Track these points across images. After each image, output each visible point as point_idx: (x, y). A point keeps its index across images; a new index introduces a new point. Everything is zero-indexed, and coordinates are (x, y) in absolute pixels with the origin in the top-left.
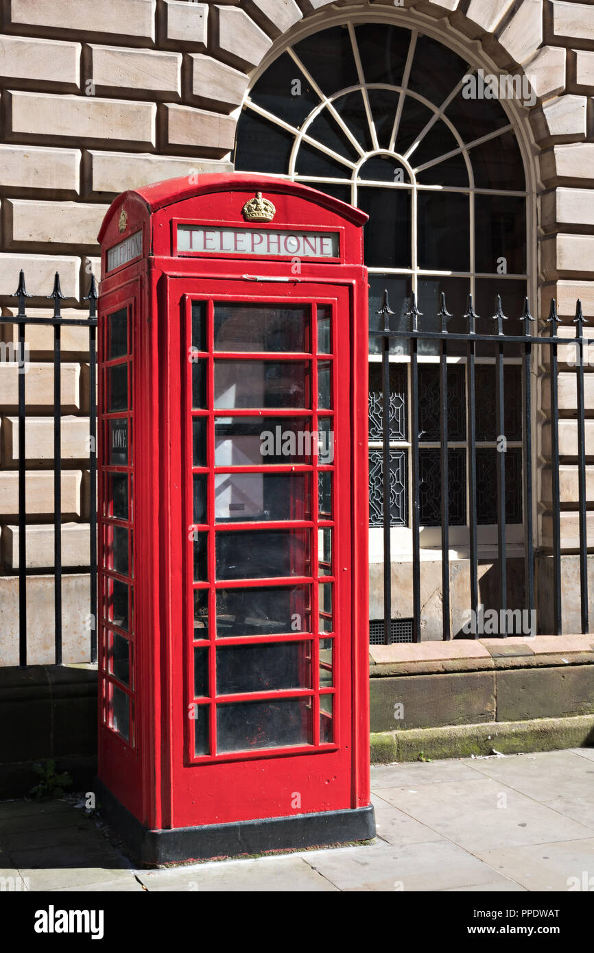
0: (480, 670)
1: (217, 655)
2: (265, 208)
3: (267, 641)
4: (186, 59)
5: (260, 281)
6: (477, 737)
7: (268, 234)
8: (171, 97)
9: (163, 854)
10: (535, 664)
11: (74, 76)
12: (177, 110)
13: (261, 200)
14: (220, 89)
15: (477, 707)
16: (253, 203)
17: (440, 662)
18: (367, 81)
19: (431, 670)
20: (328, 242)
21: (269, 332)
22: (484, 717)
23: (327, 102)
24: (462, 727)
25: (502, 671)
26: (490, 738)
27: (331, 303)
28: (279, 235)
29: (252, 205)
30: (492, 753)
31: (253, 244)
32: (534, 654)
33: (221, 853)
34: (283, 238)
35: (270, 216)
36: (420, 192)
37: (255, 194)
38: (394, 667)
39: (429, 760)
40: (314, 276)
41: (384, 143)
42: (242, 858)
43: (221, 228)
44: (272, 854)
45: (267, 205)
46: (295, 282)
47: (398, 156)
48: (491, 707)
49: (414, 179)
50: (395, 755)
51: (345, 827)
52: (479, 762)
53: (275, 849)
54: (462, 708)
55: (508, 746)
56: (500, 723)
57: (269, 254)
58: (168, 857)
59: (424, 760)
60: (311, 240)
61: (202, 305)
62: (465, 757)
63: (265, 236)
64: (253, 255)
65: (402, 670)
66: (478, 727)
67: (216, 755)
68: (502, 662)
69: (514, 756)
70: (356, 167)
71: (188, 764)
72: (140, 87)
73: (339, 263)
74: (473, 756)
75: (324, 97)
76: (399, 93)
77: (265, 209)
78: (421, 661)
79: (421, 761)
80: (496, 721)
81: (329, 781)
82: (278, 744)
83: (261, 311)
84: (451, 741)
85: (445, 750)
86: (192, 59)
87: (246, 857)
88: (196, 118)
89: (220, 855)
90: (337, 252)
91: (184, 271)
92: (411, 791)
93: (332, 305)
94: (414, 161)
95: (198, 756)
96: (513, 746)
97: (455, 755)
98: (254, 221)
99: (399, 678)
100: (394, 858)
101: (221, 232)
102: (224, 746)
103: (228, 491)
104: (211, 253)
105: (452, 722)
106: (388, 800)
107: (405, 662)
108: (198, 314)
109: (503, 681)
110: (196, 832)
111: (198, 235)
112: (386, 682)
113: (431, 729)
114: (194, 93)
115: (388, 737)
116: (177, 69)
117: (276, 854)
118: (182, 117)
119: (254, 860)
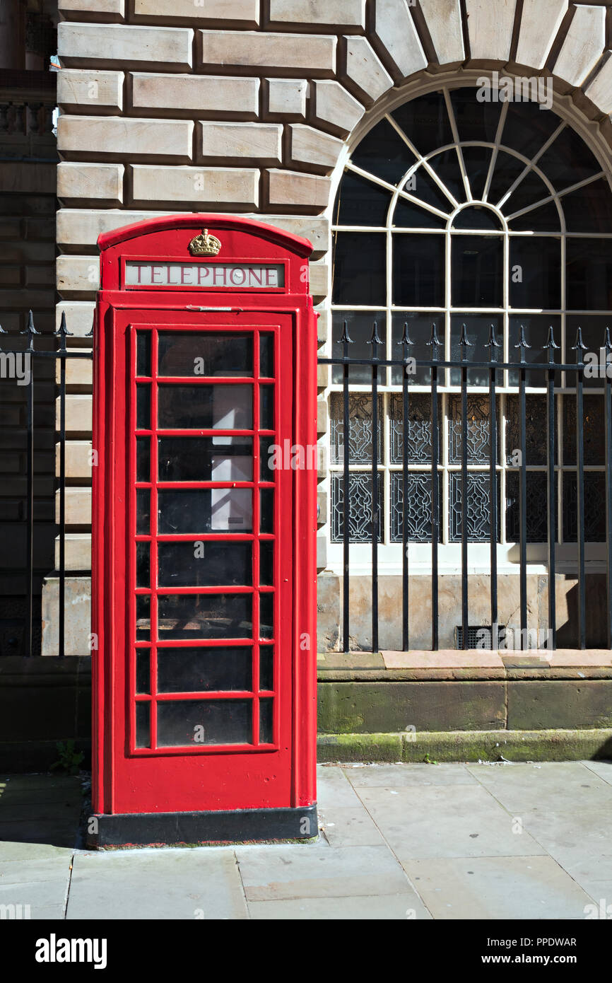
0: (491, 679)
1: (158, 656)
2: (211, 243)
3: (206, 645)
4: (287, 129)
5: (203, 311)
6: (485, 744)
7: (214, 268)
8: (273, 163)
9: (102, 837)
10: (549, 676)
11: (186, 149)
12: (276, 174)
13: (207, 236)
14: (316, 154)
15: (487, 714)
16: (199, 239)
17: (451, 670)
18: (461, 140)
19: (440, 677)
20: (274, 274)
21: (213, 358)
22: (495, 724)
23: (423, 160)
24: (471, 732)
25: (514, 682)
26: (498, 745)
27: (274, 330)
28: (225, 268)
29: (198, 241)
30: (500, 760)
31: (199, 277)
32: (550, 667)
33: (159, 840)
34: (229, 271)
35: (216, 251)
36: (512, 238)
37: (201, 231)
38: (403, 673)
39: (435, 762)
40: (258, 306)
41: (478, 195)
42: (179, 846)
43: (168, 263)
44: (209, 845)
45: (213, 240)
46: (238, 312)
47: (491, 206)
48: (502, 715)
49: (506, 226)
50: (401, 755)
51: (283, 825)
52: (485, 768)
53: (212, 840)
54: (471, 714)
55: (517, 754)
56: (510, 731)
57: (215, 286)
58: (108, 839)
59: (430, 761)
60: (257, 272)
61: (146, 335)
62: (472, 761)
63: (211, 270)
64: (199, 287)
65: (411, 675)
66: (487, 734)
67: (156, 748)
68: (515, 673)
69: (523, 763)
70: (450, 218)
71: (128, 755)
72: (244, 155)
73: (284, 293)
74: (480, 761)
75: (420, 157)
76: (492, 149)
77: (211, 245)
78: (432, 668)
79: (427, 763)
80: (507, 729)
81: (268, 780)
82: (218, 742)
83: (204, 339)
84: (457, 745)
85: (452, 754)
86: (291, 128)
87: (183, 846)
88: (295, 181)
89: (158, 842)
90: (282, 282)
91: (130, 303)
92: (393, 792)
93: (274, 332)
94: (505, 210)
95: (137, 748)
96: (522, 754)
97: (462, 759)
98: (200, 255)
99: (407, 683)
100: (321, 859)
101: (169, 267)
102: (163, 740)
103: (228, 505)
104: (158, 286)
105: (461, 728)
106: (363, 799)
107: (415, 669)
108: (143, 343)
109: (514, 691)
110: (135, 818)
111: (146, 271)
112: (395, 686)
113: (439, 733)
114: (293, 158)
115: (394, 738)
116: (277, 139)
117: (212, 845)
118: (282, 180)
119: (190, 849)
